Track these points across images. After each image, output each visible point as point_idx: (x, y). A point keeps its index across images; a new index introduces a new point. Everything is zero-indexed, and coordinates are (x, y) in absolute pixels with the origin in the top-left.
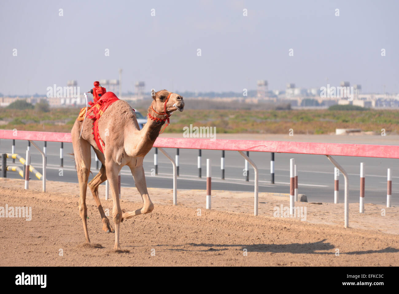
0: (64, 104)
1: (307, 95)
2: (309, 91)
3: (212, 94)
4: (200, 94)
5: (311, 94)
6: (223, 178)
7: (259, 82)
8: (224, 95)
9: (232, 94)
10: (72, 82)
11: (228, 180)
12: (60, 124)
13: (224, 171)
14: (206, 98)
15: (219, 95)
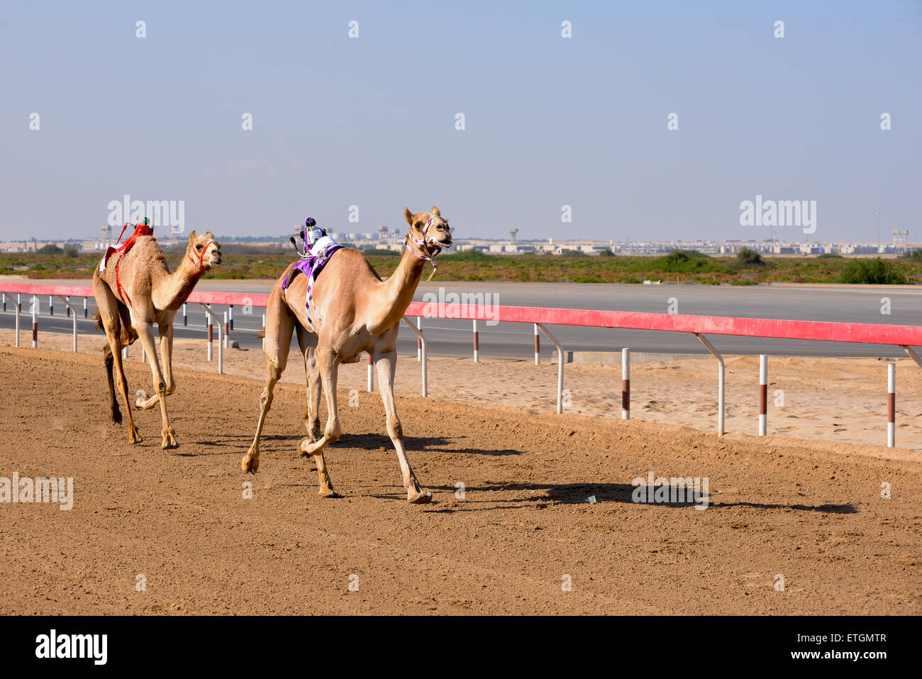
0: (98, 249)
1: (345, 239)
2: (347, 236)
3: (250, 239)
4: (237, 239)
5: (349, 238)
6: (186, 324)
7: (296, 227)
8: (261, 240)
9: (269, 239)
10: (106, 228)
11: (191, 326)
12: (82, 269)
13: (186, 317)
14: (242, 243)
15: (255, 240)
